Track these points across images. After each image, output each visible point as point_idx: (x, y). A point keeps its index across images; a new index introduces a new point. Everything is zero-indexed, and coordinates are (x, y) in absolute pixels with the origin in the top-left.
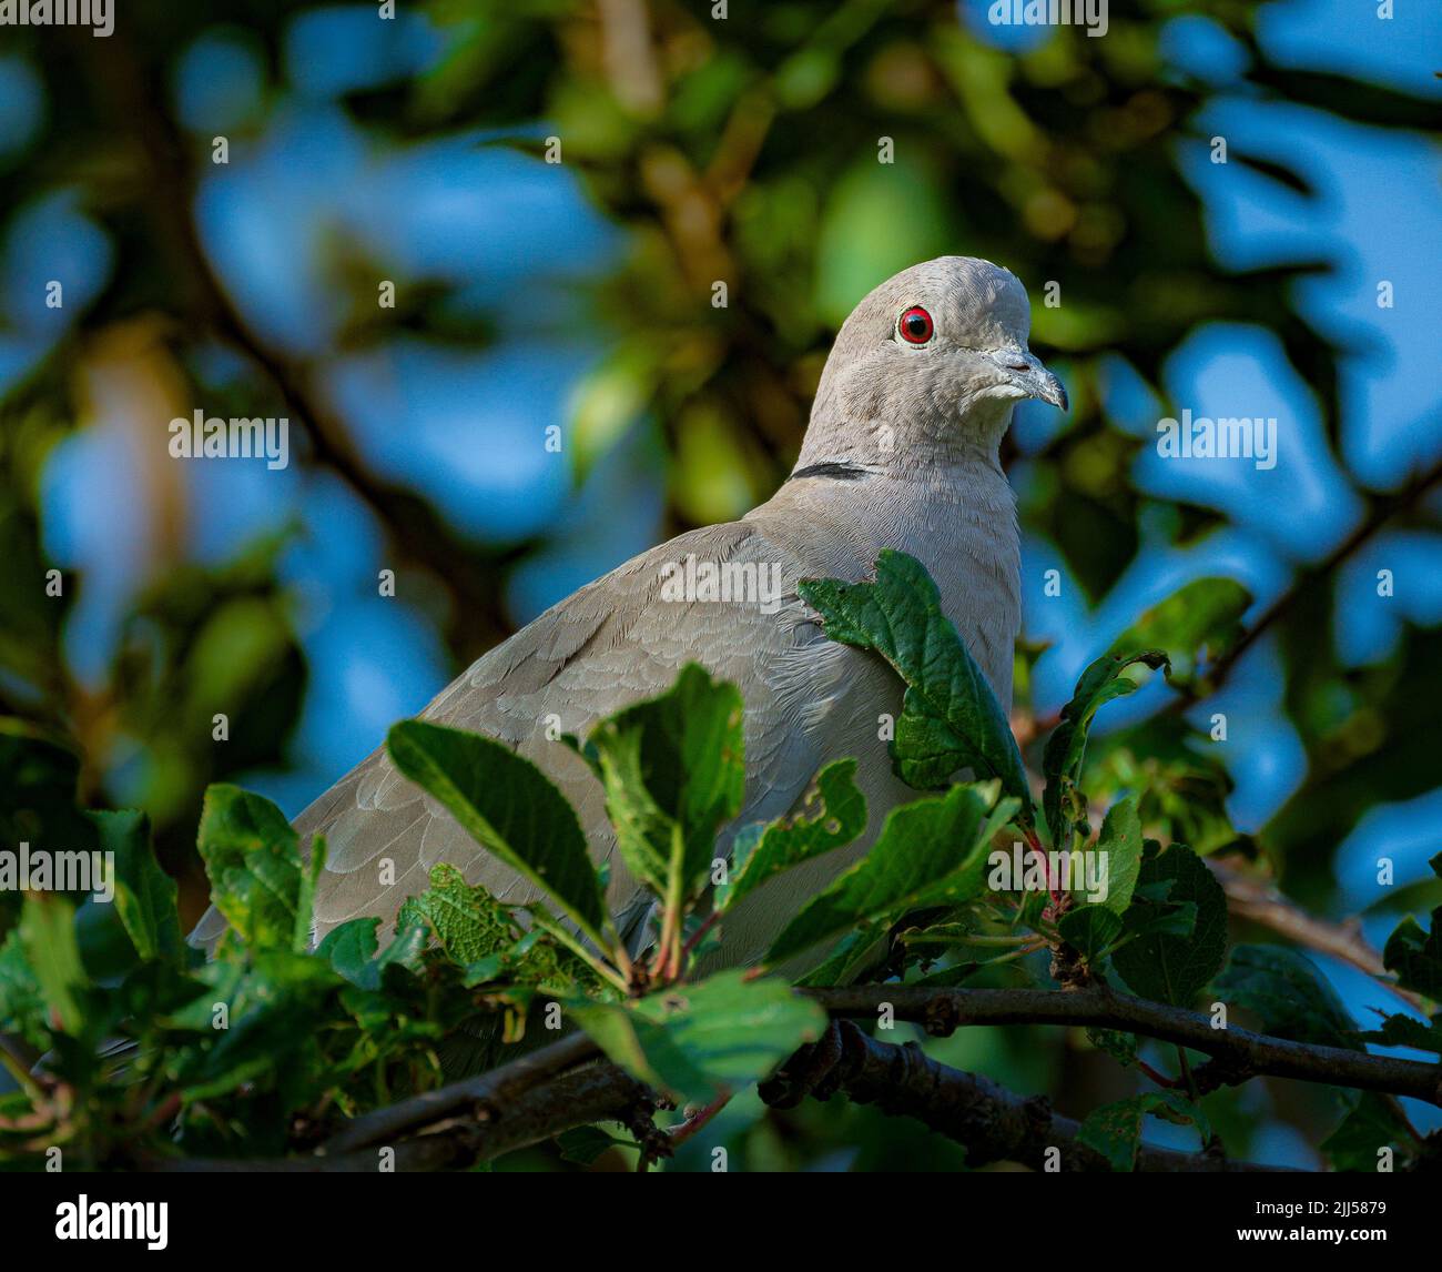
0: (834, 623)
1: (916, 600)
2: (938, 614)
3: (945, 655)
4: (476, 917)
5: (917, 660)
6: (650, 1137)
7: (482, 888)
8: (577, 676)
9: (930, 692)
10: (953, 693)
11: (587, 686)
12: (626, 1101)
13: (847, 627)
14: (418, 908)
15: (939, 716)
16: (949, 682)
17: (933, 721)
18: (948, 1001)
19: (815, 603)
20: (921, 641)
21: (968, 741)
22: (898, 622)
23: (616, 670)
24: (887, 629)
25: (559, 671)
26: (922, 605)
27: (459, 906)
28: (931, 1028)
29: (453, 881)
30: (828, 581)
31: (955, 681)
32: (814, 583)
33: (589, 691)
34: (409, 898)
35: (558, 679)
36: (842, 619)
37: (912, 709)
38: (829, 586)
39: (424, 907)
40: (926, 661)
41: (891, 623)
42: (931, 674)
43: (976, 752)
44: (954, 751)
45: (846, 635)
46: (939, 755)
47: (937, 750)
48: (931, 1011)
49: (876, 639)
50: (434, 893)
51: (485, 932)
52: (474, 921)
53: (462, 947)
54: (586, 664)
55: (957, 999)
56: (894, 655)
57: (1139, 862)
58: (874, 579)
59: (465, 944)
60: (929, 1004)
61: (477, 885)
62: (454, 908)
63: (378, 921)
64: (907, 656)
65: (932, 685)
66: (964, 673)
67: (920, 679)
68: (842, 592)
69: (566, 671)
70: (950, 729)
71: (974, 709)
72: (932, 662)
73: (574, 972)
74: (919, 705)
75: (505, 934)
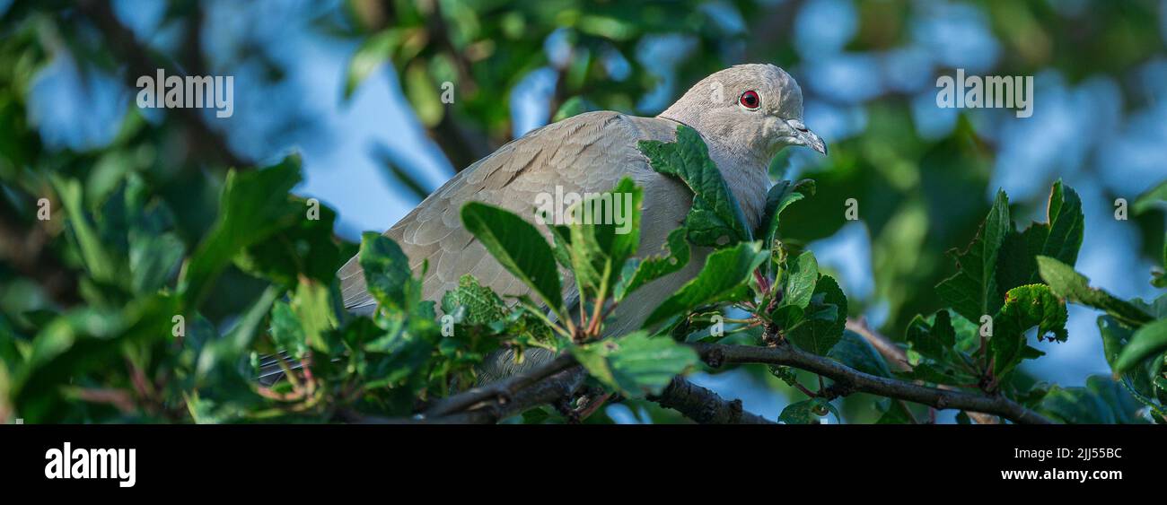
0: (657, 163)
1: (697, 152)
2: (708, 158)
3: (713, 179)
4: (484, 302)
5: (699, 181)
6: (571, 414)
7: (488, 288)
8: (522, 183)
9: (706, 197)
10: (718, 197)
11: (527, 189)
12: (558, 396)
13: (663, 165)
14: (452, 296)
15: (712, 209)
16: (715, 192)
17: (708, 212)
18: (719, 350)
19: (646, 153)
20: (700, 171)
21: (726, 222)
22: (689, 162)
23: (543, 182)
24: (683, 165)
25: (512, 179)
26: (700, 154)
27: (475, 296)
28: (711, 364)
29: (472, 284)
30: (653, 142)
31: (718, 192)
32: (646, 143)
33: (528, 192)
34: (448, 292)
35: (512, 184)
36: (661, 161)
37: (698, 206)
38: (653, 144)
39: (455, 296)
40: (704, 181)
41: (685, 161)
42: (705, 189)
43: (729, 227)
44: (721, 227)
45: (662, 168)
46: (711, 229)
47: (711, 226)
48: (711, 355)
49: (678, 171)
50: (462, 289)
51: (487, 309)
52: (483, 304)
53: (475, 317)
54: (526, 177)
55: (724, 350)
56: (688, 179)
57: (815, 283)
58: (676, 141)
59: (477, 316)
60: (710, 351)
61: (486, 285)
62: (472, 298)
63: (434, 303)
64: (694, 179)
65: (708, 193)
66: (722, 188)
67: (701, 191)
68: (660, 147)
69: (517, 179)
70: (717, 215)
71: (728, 207)
72: (707, 182)
73: (534, 331)
74: (701, 205)
75: (498, 311)
